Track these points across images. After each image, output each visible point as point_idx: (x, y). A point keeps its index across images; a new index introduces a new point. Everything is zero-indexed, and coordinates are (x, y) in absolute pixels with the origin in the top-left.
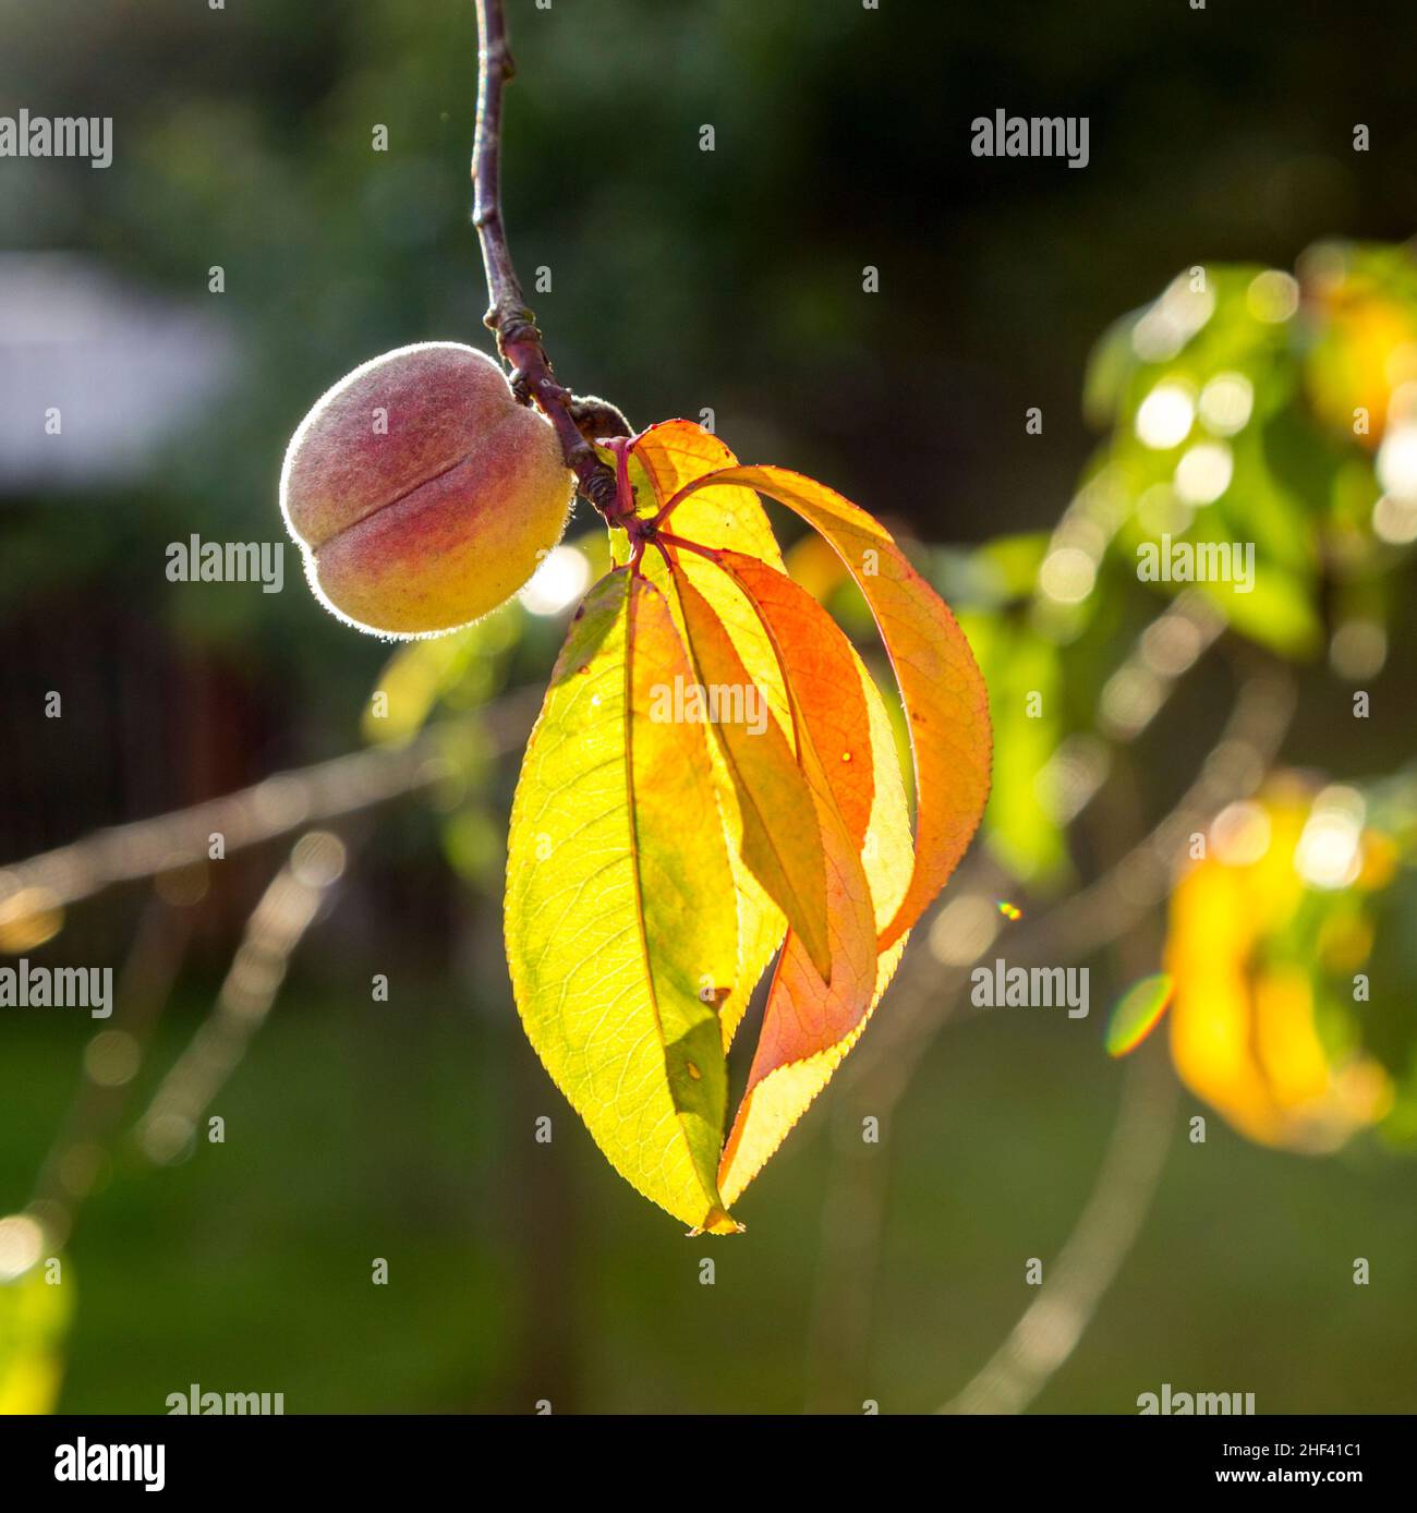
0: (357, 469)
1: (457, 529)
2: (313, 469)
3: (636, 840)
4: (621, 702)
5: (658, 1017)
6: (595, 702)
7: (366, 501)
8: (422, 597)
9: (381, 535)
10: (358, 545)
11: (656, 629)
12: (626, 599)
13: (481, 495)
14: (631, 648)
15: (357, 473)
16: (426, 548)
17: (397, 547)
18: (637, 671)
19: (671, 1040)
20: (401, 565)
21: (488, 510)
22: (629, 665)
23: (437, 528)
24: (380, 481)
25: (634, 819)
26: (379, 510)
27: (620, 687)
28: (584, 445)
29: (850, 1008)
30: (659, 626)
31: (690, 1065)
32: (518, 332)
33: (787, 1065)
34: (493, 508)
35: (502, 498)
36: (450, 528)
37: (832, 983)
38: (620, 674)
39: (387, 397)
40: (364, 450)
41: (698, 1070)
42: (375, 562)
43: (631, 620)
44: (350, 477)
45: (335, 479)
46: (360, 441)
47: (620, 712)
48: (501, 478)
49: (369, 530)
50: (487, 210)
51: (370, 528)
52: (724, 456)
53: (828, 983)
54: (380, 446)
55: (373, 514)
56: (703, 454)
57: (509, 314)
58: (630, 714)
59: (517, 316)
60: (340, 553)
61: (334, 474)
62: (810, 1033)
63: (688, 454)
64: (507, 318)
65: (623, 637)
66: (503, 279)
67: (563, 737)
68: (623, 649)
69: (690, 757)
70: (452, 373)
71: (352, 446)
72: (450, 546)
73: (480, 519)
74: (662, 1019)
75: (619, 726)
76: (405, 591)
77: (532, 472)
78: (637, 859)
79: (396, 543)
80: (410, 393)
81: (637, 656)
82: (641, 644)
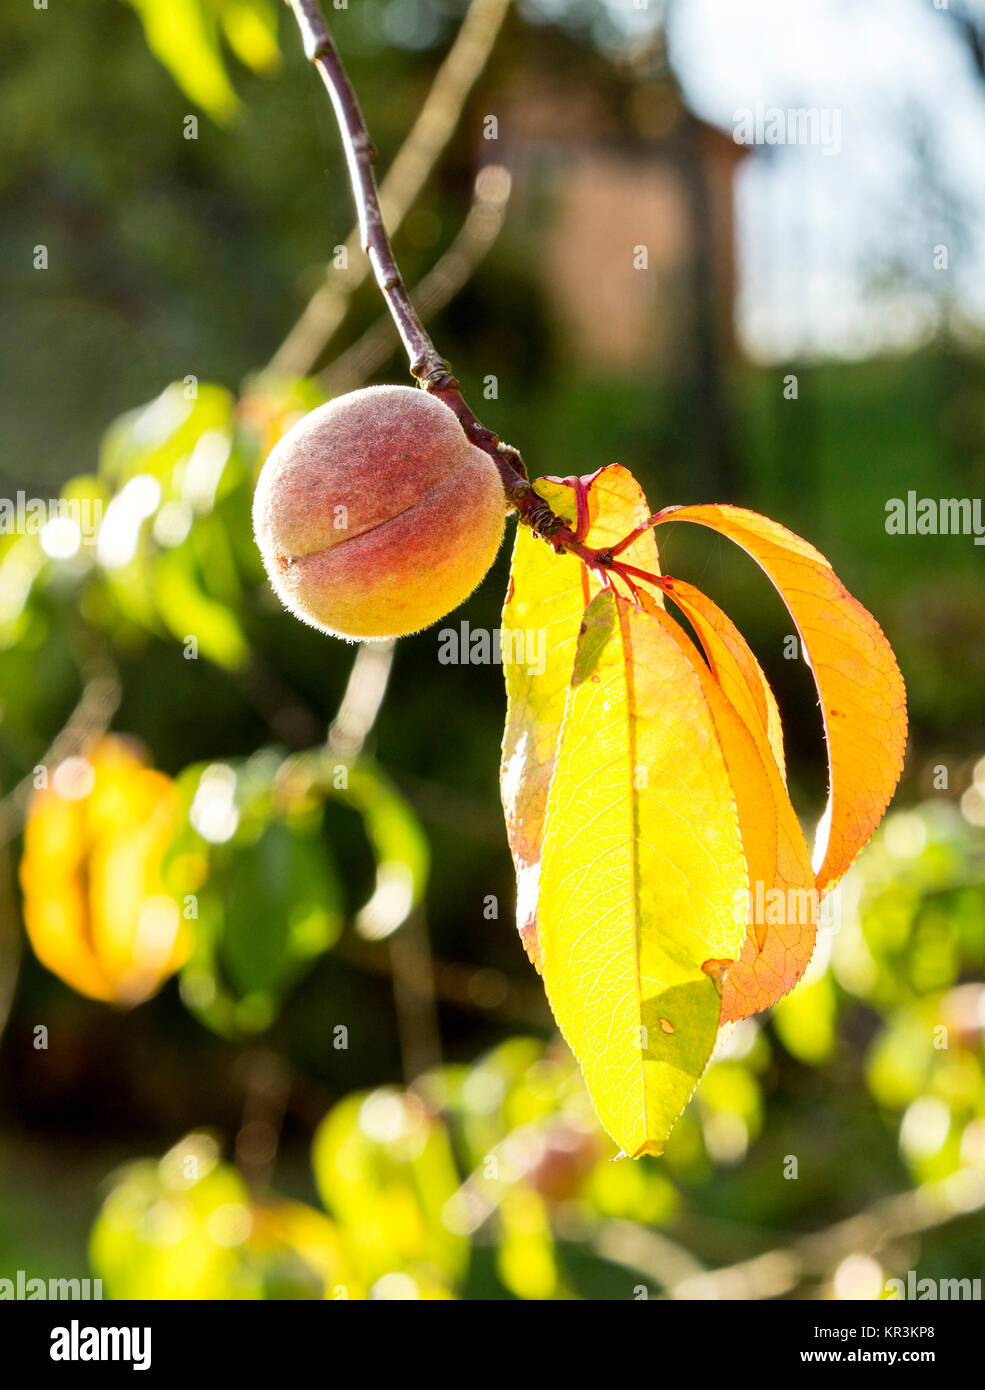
0: (357, 492)
1: (443, 549)
2: (310, 489)
3: (636, 828)
4: (624, 707)
5: (639, 979)
6: (606, 708)
7: (361, 521)
8: (402, 606)
9: (378, 550)
10: (354, 557)
11: (654, 646)
12: (617, 619)
13: (462, 520)
14: (629, 660)
15: (357, 496)
16: (415, 565)
17: (392, 563)
18: (637, 681)
19: (646, 997)
20: (392, 578)
21: (466, 533)
22: (629, 675)
23: (427, 547)
24: (378, 503)
25: (635, 809)
26: (375, 528)
27: (624, 694)
28: (522, 482)
29: (780, 974)
30: (656, 643)
31: (663, 1021)
32: (447, 381)
33: (730, 1022)
34: (469, 532)
35: (476, 524)
36: (437, 547)
37: (764, 951)
38: (623, 682)
39: (378, 429)
40: (362, 475)
41: (672, 1025)
42: (371, 574)
43: (626, 637)
44: (350, 498)
45: (335, 499)
46: (359, 467)
47: (624, 716)
48: (476, 505)
49: (365, 546)
50: (388, 276)
51: (365, 544)
52: (637, 496)
53: (761, 951)
54: (379, 472)
55: (369, 531)
56: (623, 494)
57: (435, 365)
58: (632, 717)
59: (440, 367)
60: (332, 565)
61: (334, 494)
62: (745, 993)
63: (612, 493)
64: (434, 369)
65: (620, 650)
66: (421, 336)
67: (585, 738)
68: (622, 661)
69: (702, 759)
70: (427, 413)
71: (351, 472)
72: (436, 563)
73: (461, 541)
74: (642, 982)
75: (625, 728)
76: (389, 600)
77: (493, 502)
78: (636, 843)
79: (391, 558)
80: (398, 428)
81: (636, 668)
82: (639, 657)
